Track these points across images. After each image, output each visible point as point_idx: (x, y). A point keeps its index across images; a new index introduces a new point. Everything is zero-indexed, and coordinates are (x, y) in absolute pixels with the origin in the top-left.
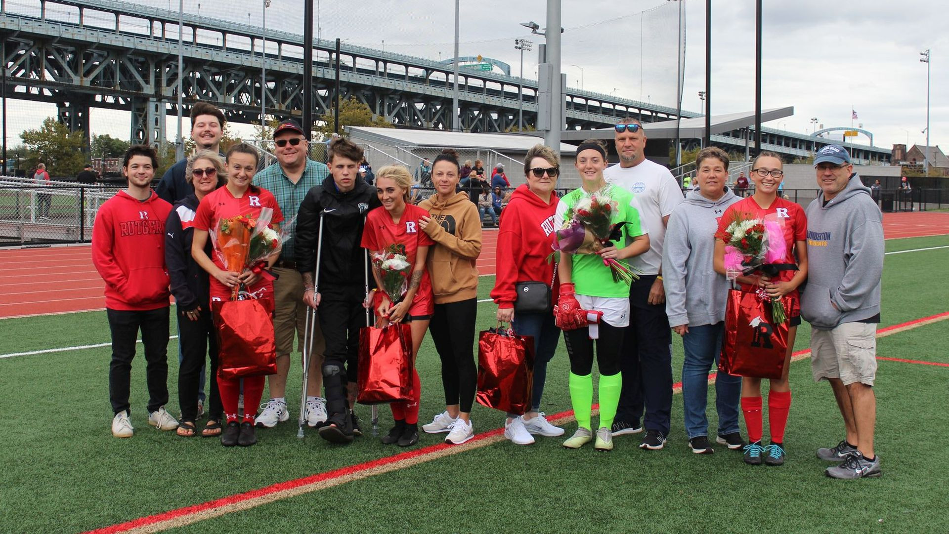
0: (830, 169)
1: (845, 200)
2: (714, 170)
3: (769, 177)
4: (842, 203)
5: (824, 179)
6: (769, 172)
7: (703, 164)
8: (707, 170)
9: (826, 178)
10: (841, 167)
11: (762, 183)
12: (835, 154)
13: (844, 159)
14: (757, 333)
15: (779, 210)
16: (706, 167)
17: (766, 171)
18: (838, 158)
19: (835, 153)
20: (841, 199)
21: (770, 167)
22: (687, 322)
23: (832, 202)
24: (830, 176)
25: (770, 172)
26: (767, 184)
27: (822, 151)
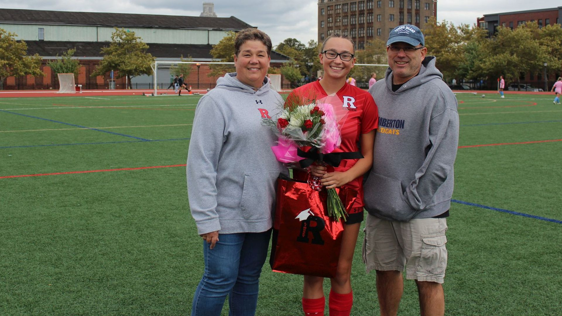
0: (404, 51)
1: (420, 85)
2: (257, 55)
3: (338, 60)
4: (417, 88)
5: (396, 61)
6: (338, 54)
7: (244, 48)
8: (249, 54)
9: (398, 60)
10: (416, 49)
11: (331, 67)
12: (410, 35)
13: (419, 40)
14: (305, 228)
15: (346, 98)
16: (248, 51)
17: (335, 53)
18: (413, 40)
19: (411, 33)
20: (415, 84)
21: (339, 50)
22: (219, 228)
23: (405, 86)
24: (404, 57)
25: (340, 55)
26: (335, 68)
27: (397, 30)
